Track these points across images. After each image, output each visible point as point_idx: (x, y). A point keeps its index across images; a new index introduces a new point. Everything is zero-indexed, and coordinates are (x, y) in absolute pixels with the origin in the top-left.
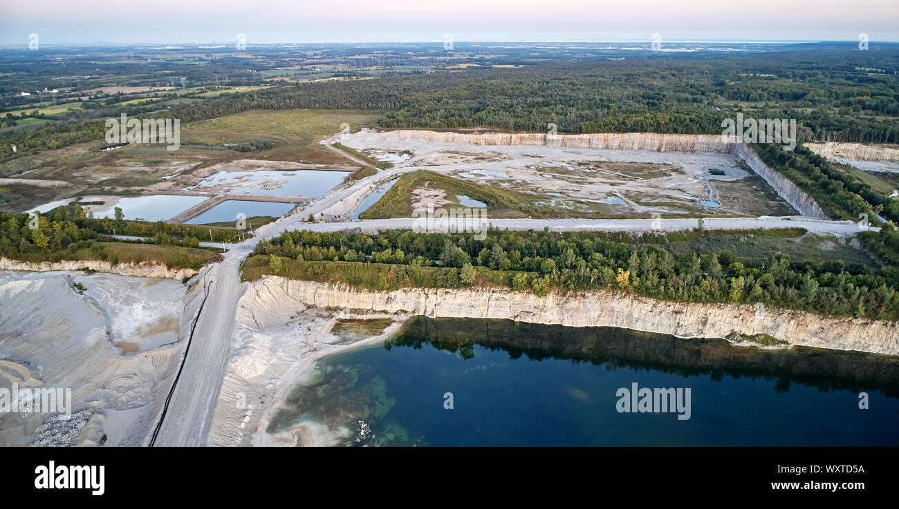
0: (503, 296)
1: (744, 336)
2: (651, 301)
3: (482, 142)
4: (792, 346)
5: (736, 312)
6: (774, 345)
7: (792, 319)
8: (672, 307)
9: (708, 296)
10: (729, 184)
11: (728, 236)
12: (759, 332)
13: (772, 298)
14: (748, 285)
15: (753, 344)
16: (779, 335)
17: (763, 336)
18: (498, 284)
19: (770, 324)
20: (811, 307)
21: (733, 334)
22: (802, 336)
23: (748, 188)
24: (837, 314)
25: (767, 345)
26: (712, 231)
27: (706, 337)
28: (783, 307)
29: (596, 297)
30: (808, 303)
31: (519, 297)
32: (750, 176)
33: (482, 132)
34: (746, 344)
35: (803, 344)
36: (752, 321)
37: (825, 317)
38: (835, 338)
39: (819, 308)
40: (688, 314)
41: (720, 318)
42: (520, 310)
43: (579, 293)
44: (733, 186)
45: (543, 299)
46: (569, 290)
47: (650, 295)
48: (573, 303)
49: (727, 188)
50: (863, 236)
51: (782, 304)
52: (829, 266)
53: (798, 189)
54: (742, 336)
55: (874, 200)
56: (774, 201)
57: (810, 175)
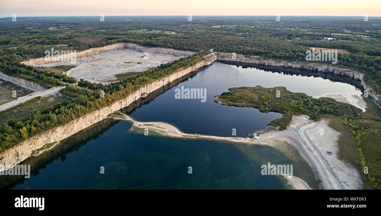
4: (58, 142)
5: (30, 143)
6: (52, 146)
7: (54, 132)
13: (41, 129)
15: (44, 150)
16: (51, 142)
19: (46, 139)
20: (58, 124)
22: (60, 137)
28: (47, 130)
30: (56, 124)
34: (41, 152)
36: (38, 142)
37: (64, 125)
39: (61, 123)
50: (61, 91)
51: (46, 128)
52: (56, 107)
53: (28, 82)
54: (38, 150)
55: (58, 77)
56: (21, 89)
57: (30, 75)
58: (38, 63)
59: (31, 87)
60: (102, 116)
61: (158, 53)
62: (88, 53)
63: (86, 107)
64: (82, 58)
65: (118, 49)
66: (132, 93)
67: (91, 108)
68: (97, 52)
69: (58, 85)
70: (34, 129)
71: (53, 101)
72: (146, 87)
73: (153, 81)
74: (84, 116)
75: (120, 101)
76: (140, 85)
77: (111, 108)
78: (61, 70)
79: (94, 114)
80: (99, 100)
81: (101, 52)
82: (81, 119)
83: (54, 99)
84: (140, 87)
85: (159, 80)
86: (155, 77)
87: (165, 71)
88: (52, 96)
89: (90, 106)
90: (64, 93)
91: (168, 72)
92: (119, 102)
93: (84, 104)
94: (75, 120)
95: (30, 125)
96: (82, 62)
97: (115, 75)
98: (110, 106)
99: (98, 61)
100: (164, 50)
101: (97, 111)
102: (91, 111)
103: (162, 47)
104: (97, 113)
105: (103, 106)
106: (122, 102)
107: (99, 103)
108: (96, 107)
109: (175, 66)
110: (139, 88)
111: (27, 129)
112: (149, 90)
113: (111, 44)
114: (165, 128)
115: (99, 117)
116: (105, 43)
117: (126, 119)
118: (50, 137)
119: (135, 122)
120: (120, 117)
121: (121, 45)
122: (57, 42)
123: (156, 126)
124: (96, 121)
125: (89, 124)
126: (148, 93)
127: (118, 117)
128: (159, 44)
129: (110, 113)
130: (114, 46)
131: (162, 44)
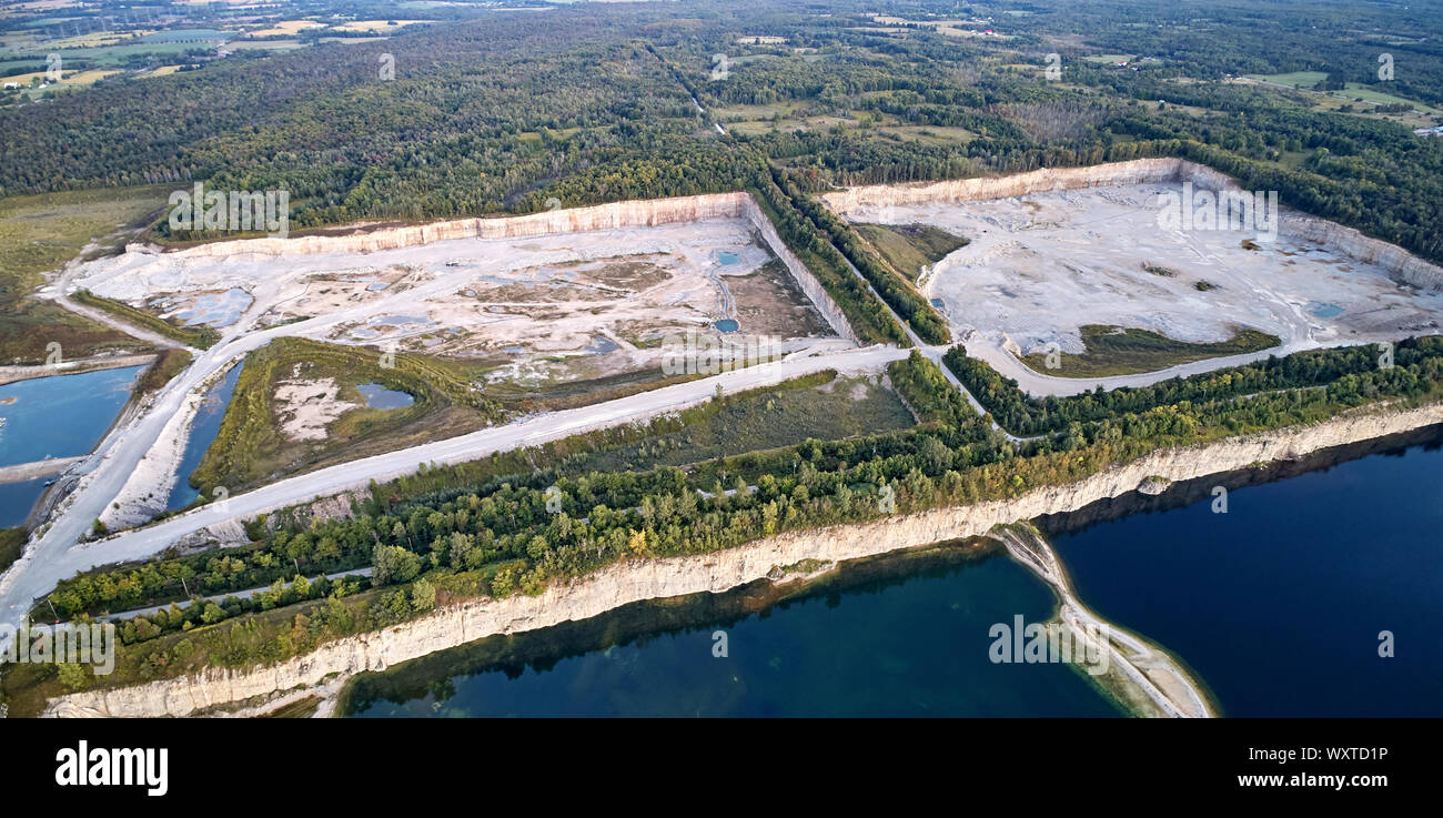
0: (481, 609)
1: (786, 569)
2: (677, 561)
3: (373, 246)
4: (835, 564)
5: (774, 546)
6: (817, 569)
7: (831, 536)
8: (702, 561)
9: (741, 537)
10: (746, 281)
11: (753, 400)
12: (802, 558)
13: (808, 518)
14: (781, 508)
15: (796, 575)
16: (821, 557)
17: (806, 563)
18: (472, 594)
19: (811, 546)
20: (848, 517)
21: (774, 569)
22: (842, 550)
23: (767, 286)
24: (874, 518)
25: (810, 572)
26: (734, 395)
27: (746, 582)
28: (820, 525)
29: (608, 575)
30: (844, 514)
31: (504, 604)
32: (770, 259)
33: (369, 230)
34: (789, 578)
35: (845, 558)
36: (791, 550)
37: (863, 525)
38: (874, 543)
39: (856, 516)
40: (722, 564)
41: (757, 557)
42: (510, 619)
43: (586, 577)
44: (752, 285)
45: (540, 597)
46: (572, 576)
47: (674, 555)
48: (581, 592)
49: (744, 290)
50: (893, 369)
51: (819, 519)
52: (861, 446)
53: (824, 292)
54: (783, 568)
55: (901, 305)
56: (801, 304)
57: (834, 266)
58: (867, 200)
59: (825, 308)
60: (975, 525)
61: (1312, 246)
62: (1023, 186)
63: (937, 486)
64: (998, 202)
65: (1142, 181)
66: (1107, 471)
67: (951, 493)
68: (1060, 185)
69: (894, 337)
70: (793, 512)
71: (861, 402)
72: (1169, 460)
73: (1215, 441)
74: (922, 514)
75: (1053, 491)
76: (1148, 445)
77: (1011, 507)
78: (920, 248)
79: (952, 514)
80: (983, 473)
81: (1073, 185)
82: (911, 518)
83: (867, 394)
84: (1148, 453)
85: (1242, 442)
86: (1232, 420)
87: (1292, 397)
88: (864, 380)
89: (951, 487)
90: (898, 379)
91: (1304, 404)
92: (1044, 494)
93: (933, 471)
94: (896, 519)
95: (788, 499)
96: (994, 222)
97: (1085, 329)
98: (1011, 501)
99: (1046, 234)
100: (1351, 239)
101: (964, 508)
102: (947, 503)
103: (1348, 221)
104: (962, 513)
105: (988, 496)
106: (1056, 495)
107: (981, 481)
108: (967, 493)
109: (1353, 385)
110: (1143, 454)
111: (778, 508)
112: (1182, 469)
113: (1123, 157)
114: (1168, 691)
115: (963, 527)
116: (1099, 151)
117: (1045, 570)
118: (819, 546)
119: (1070, 599)
120: (1029, 553)
121: (1162, 166)
122: (943, 116)
123: (1138, 664)
124: (951, 536)
125: (928, 539)
126: (1174, 479)
127: (1022, 549)
128: (1335, 203)
129: (1003, 522)
130: (1130, 168)
131: (1354, 204)
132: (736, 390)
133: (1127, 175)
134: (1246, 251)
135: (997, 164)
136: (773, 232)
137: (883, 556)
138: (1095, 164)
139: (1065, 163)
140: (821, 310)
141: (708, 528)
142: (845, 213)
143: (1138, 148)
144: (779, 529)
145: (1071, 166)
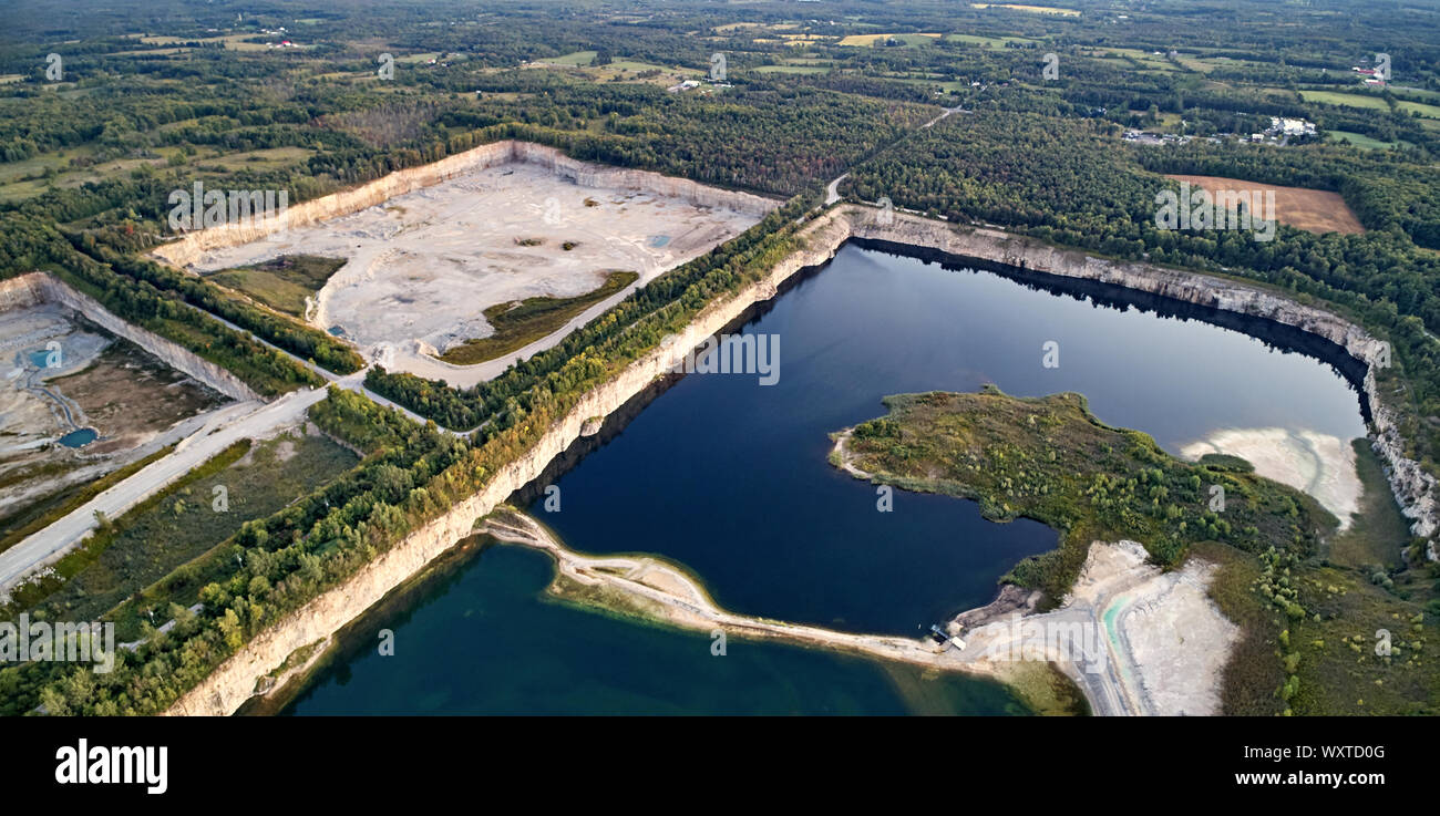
1: (274, 673)
4: (330, 638)
5: (249, 657)
6: (312, 655)
7: (313, 612)
9: (202, 668)
10: (84, 377)
11: (154, 510)
12: (288, 653)
13: (279, 607)
14: (241, 612)
15: (289, 673)
16: (311, 639)
17: (295, 655)
19: (294, 635)
20: (324, 584)
21: (260, 682)
22: (333, 619)
23: (118, 374)
24: (354, 571)
25: (305, 661)
26: (124, 515)
28: (296, 608)
30: (319, 583)
32: (109, 343)
34: (282, 681)
35: (338, 627)
36: (273, 650)
37: (344, 584)
38: (364, 596)
39: (333, 579)
41: (233, 679)
44: (95, 379)
49: (86, 389)
50: (314, 414)
51: (292, 603)
52: (310, 505)
53: (198, 359)
54: (271, 674)
55: (297, 344)
56: (174, 381)
57: (200, 327)
58: (212, 244)
59: (207, 375)
60: (458, 530)
61: (634, 193)
62: (381, 193)
63: (407, 510)
64: (361, 214)
65: (487, 166)
66: (552, 430)
67: (423, 510)
68: (415, 185)
69: (302, 380)
70: (258, 610)
71: (292, 461)
72: (595, 400)
73: (622, 371)
74: (402, 543)
75: (514, 465)
76: (575, 394)
77: (484, 498)
78: (296, 281)
79: (432, 529)
80: (446, 478)
81: (428, 183)
82: (393, 553)
83: (295, 449)
84: (578, 401)
85: (640, 364)
86: (628, 349)
87: (661, 316)
88: (286, 437)
89: (420, 505)
90: (323, 422)
91: (671, 319)
92: (508, 472)
93: (396, 498)
94: (377, 561)
95: (246, 599)
96: (365, 235)
97: (487, 312)
98: (481, 492)
99: (420, 234)
100: (654, 180)
101: (441, 519)
102: (423, 521)
103: (650, 167)
104: (441, 524)
105: (458, 498)
106: (518, 468)
107: (447, 487)
108: (438, 504)
109: (696, 292)
110: (574, 403)
111: (237, 613)
112: (607, 404)
113: (463, 147)
114: (662, 587)
115: (447, 536)
116: (440, 147)
117: (534, 539)
118: (304, 630)
119: (564, 554)
120: (515, 531)
121: (499, 150)
122: (269, 138)
123: (632, 578)
124: (439, 551)
125: (418, 564)
126: (605, 415)
127: (507, 530)
128: (637, 155)
129: (481, 515)
130: (474, 156)
131: (650, 154)
132: (125, 509)
133: (473, 164)
134: (589, 208)
135: (346, 177)
136: (101, 310)
137: (379, 603)
138: (441, 158)
139: (415, 163)
140: (203, 379)
141: (153, 681)
142: (190, 265)
143: (473, 137)
144: (248, 636)
145: (419, 165)
